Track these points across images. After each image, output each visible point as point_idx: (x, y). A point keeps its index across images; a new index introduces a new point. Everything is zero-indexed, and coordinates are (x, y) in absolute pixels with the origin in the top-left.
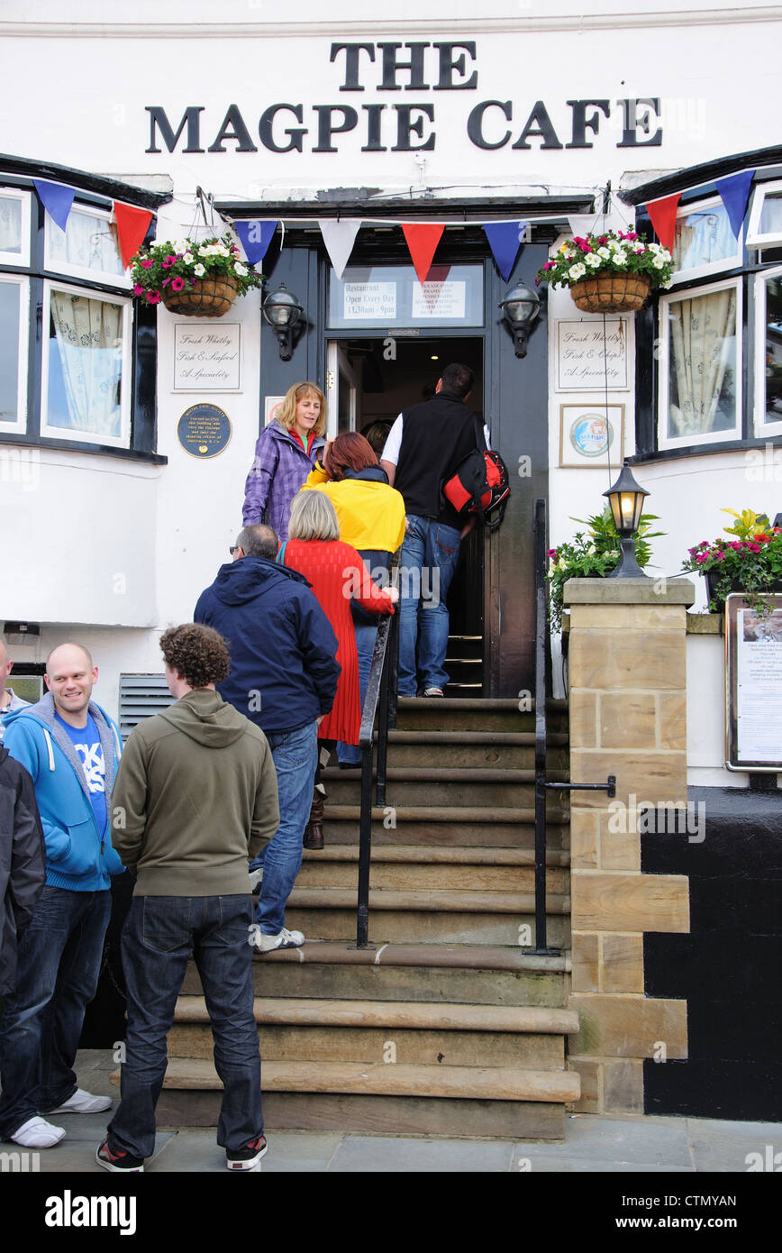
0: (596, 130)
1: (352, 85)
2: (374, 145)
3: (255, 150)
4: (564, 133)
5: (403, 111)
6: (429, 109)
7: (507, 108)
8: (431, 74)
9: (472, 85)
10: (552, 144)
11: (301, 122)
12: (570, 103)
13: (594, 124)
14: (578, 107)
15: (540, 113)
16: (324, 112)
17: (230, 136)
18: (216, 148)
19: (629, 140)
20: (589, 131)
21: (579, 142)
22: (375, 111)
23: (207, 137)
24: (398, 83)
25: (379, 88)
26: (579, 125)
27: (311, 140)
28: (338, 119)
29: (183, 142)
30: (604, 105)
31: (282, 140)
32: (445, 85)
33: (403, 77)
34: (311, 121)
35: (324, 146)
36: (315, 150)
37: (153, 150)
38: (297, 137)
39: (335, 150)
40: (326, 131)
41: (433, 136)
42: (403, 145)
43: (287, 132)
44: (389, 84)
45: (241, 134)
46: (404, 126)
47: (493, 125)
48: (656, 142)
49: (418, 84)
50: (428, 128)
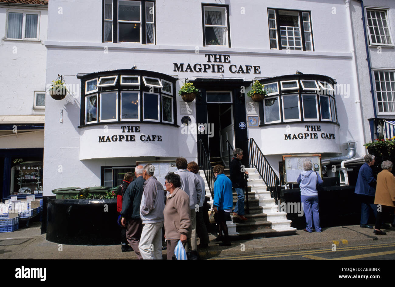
0: (250, 71)
1: (209, 61)
2: (214, 71)
3: (193, 71)
4: (245, 71)
5: (218, 66)
6: (222, 66)
7: (235, 66)
8: (223, 60)
9: (229, 62)
10: (243, 72)
11: (201, 67)
12: (246, 66)
13: (250, 69)
14: (247, 67)
15: (241, 67)
16: (205, 65)
17: (188, 69)
18: (186, 71)
19: (255, 73)
20: (249, 71)
21: (247, 72)
22: (213, 66)
23: (184, 69)
24: (217, 61)
25: (214, 62)
26: (247, 70)
27: (203, 70)
28: (207, 67)
29: (180, 70)
30: (251, 66)
31: (198, 70)
32: (225, 62)
33: (218, 60)
34: (203, 67)
35: (205, 71)
36: (203, 72)
37: (175, 71)
38: (200, 69)
39: (207, 72)
40: (205, 69)
41: (223, 70)
42: (219, 71)
43: (198, 68)
44: (215, 61)
45: (191, 69)
46: (219, 69)
47: (234, 69)
48: (260, 73)
49: (220, 61)
50: (223, 69)
